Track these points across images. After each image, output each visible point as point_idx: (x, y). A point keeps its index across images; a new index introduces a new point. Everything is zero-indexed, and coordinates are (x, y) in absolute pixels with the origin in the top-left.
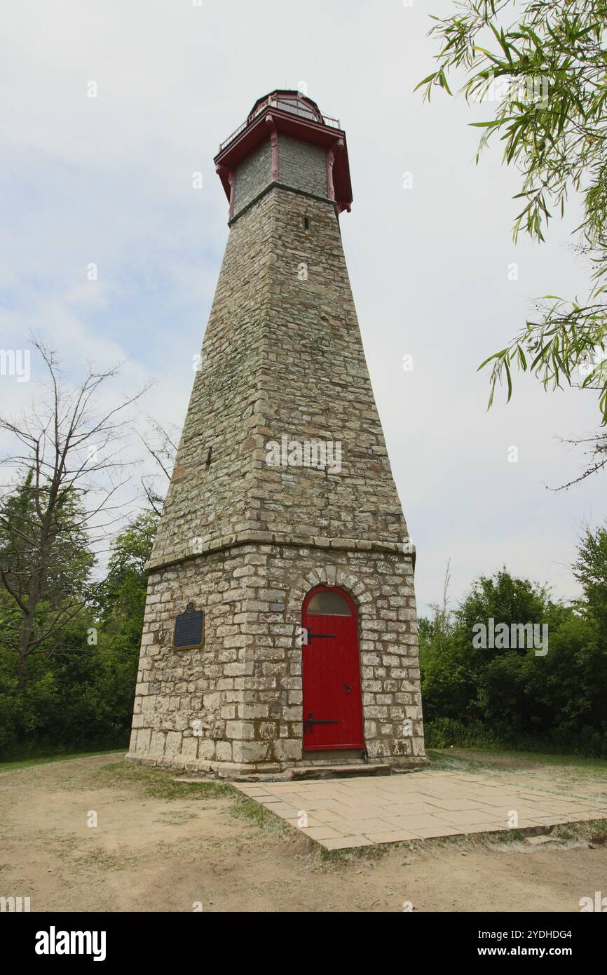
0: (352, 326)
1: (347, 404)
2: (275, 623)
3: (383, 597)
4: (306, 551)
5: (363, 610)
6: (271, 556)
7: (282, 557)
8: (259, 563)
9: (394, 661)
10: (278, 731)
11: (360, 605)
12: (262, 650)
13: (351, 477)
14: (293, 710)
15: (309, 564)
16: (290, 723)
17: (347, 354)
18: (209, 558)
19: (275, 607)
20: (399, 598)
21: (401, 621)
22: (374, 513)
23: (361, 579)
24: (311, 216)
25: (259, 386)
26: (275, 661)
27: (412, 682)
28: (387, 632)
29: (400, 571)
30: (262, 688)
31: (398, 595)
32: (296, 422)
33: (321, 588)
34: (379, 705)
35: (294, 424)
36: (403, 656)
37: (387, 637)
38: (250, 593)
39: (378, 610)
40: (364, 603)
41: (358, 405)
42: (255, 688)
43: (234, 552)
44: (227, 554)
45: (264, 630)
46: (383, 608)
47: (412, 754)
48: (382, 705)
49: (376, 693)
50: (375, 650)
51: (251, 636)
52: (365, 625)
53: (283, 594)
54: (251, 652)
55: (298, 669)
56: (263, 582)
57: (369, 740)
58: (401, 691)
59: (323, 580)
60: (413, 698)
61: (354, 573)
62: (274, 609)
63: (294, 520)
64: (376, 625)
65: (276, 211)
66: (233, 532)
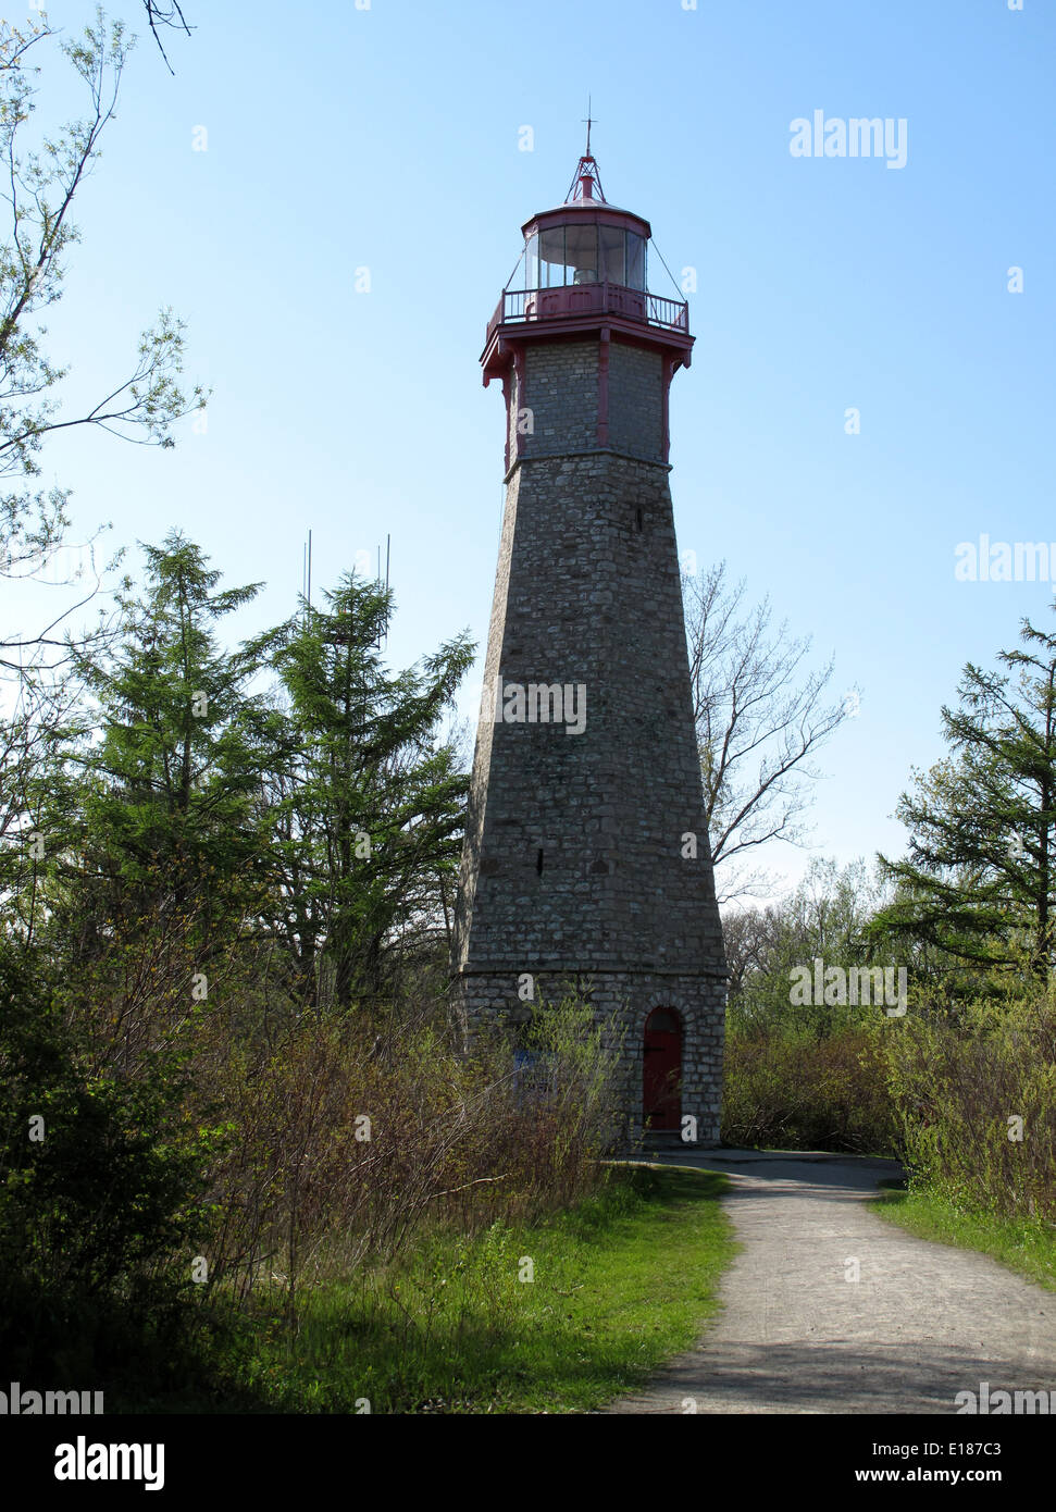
0: (685, 697)
1: (680, 810)
4: (649, 978)
5: (689, 1027)
6: (624, 984)
7: (632, 984)
9: (705, 1069)
11: (685, 1023)
14: (637, 1104)
15: (650, 989)
16: (635, 1114)
17: (679, 739)
20: (713, 1017)
21: (713, 1037)
22: (700, 938)
23: (687, 1002)
24: (642, 501)
25: (605, 797)
27: (717, 1084)
28: (703, 1045)
29: (716, 993)
30: (617, 1089)
31: (713, 1014)
32: (638, 840)
33: (659, 1010)
34: (693, 1102)
35: (636, 843)
37: (703, 1050)
40: (688, 1022)
41: (689, 812)
42: (613, 1089)
43: (592, 977)
46: (701, 1026)
47: (711, 1139)
48: (696, 1102)
49: (690, 1093)
50: (693, 1060)
52: (689, 1040)
53: (632, 1016)
55: (640, 1075)
58: (708, 1092)
59: (661, 1003)
60: (716, 1098)
61: (683, 996)
63: (640, 950)
64: (695, 1040)
65: (608, 506)
66: (591, 959)
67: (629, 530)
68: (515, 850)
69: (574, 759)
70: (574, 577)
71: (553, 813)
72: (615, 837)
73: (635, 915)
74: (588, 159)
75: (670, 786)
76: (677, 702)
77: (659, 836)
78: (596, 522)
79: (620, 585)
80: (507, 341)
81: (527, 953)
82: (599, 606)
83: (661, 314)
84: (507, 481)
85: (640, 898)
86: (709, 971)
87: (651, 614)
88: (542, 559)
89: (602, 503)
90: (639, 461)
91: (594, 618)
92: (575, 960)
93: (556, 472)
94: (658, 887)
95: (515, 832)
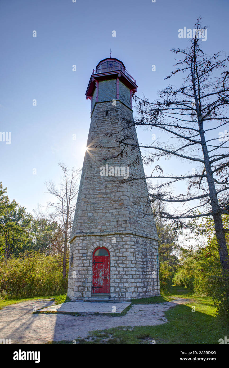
2: (84, 260)
4: (93, 237)
5: (111, 254)
6: (83, 240)
7: (86, 240)
8: (80, 242)
9: (121, 269)
10: (84, 289)
12: (80, 267)
13: (111, 209)
14: (89, 284)
15: (94, 241)
16: (88, 287)
19: (84, 255)
20: (124, 249)
21: (124, 256)
22: (117, 221)
23: (111, 244)
26: (84, 270)
28: (119, 260)
29: (125, 240)
30: (80, 278)
31: (123, 248)
33: (98, 248)
34: (115, 283)
35: (94, 195)
36: (124, 267)
37: (119, 262)
38: (77, 251)
40: (111, 252)
42: (78, 278)
45: (81, 261)
46: (117, 253)
47: (125, 297)
48: (117, 283)
49: (114, 279)
50: (115, 266)
51: (77, 264)
53: (86, 251)
54: (77, 268)
55: (90, 272)
56: (80, 248)
57: (111, 292)
58: (123, 278)
59: (98, 246)
60: (127, 281)
62: (84, 256)
63: (90, 228)
64: (115, 258)
67: (103, 117)
73: (90, 217)
77: (104, 191)
85: (93, 211)
94: (101, 207)
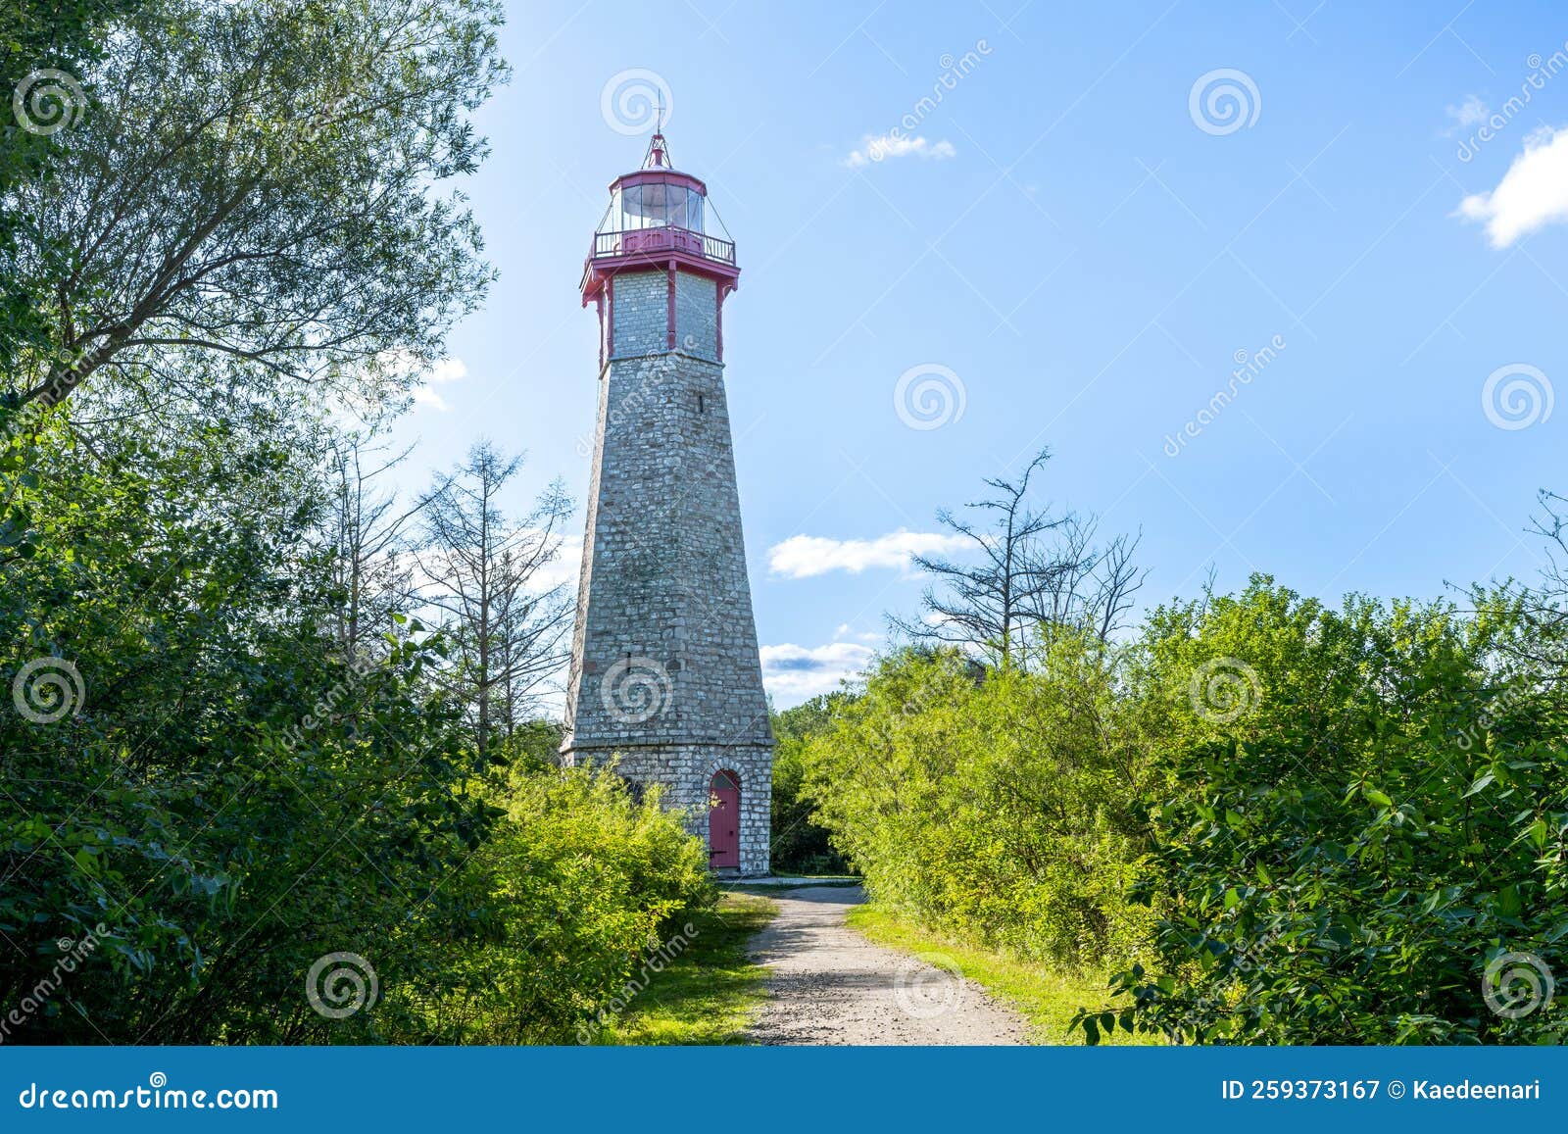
0: (738, 536)
1: (735, 621)
2: (696, 796)
3: (754, 777)
4: (713, 747)
5: (744, 785)
6: (694, 753)
7: (700, 753)
8: (688, 759)
9: (757, 816)
11: (742, 781)
13: (737, 688)
15: (714, 756)
17: (734, 568)
18: (642, 748)
20: (763, 777)
21: (762, 791)
22: (753, 717)
23: (743, 764)
24: (703, 390)
25: (678, 611)
27: (766, 828)
28: (755, 798)
29: (764, 758)
31: (762, 774)
33: (721, 772)
34: (747, 842)
35: (702, 645)
36: (762, 813)
37: (755, 802)
38: (684, 778)
39: (751, 784)
40: (744, 780)
41: (742, 622)
43: (668, 748)
44: (662, 749)
45: (691, 800)
46: (754, 784)
47: (763, 869)
48: (749, 842)
49: (746, 835)
50: (748, 810)
51: (685, 805)
52: (744, 795)
53: (701, 776)
55: (708, 823)
56: (690, 771)
57: (742, 862)
58: (760, 834)
59: (722, 766)
60: (765, 838)
61: (739, 761)
62: (696, 786)
63: (706, 726)
64: (749, 795)
65: (676, 393)
66: (668, 735)
67: (693, 411)
68: (609, 653)
69: (653, 583)
70: (652, 446)
71: (637, 625)
72: (685, 642)
73: (701, 700)
74: (659, 137)
75: (728, 603)
76: (731, 540)
77: (717, 640)
78: (668, 405)
79: (687, 452)
80: (599, 271)
81: (619, 732)
82: (671, 469)
83: (715, 251)
84: (601, 378)
85: (705, 688)
86: (758, 741)
87: (711, 474)
88: (627, 434)
89: (672, 391)
90: (700, 360)
91: (667, 477)
92: (656, 736)
93: (638, 369)
94: (719, 679)
95: (610, 640)
